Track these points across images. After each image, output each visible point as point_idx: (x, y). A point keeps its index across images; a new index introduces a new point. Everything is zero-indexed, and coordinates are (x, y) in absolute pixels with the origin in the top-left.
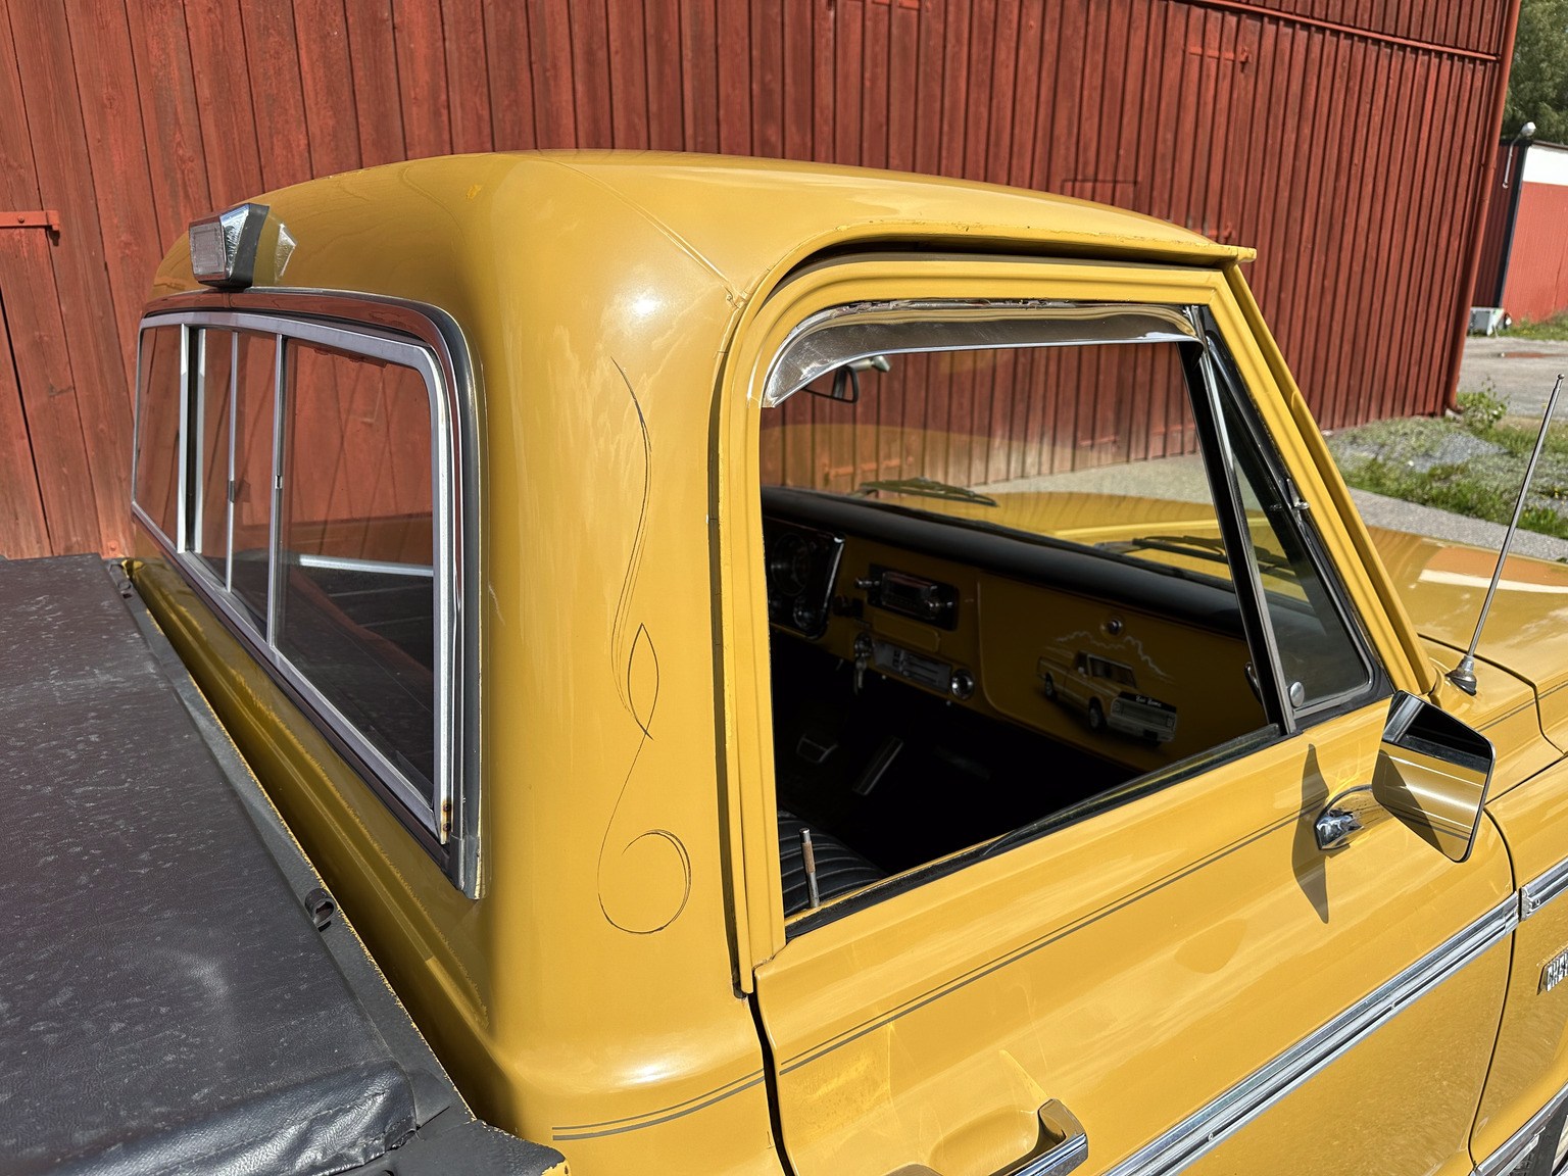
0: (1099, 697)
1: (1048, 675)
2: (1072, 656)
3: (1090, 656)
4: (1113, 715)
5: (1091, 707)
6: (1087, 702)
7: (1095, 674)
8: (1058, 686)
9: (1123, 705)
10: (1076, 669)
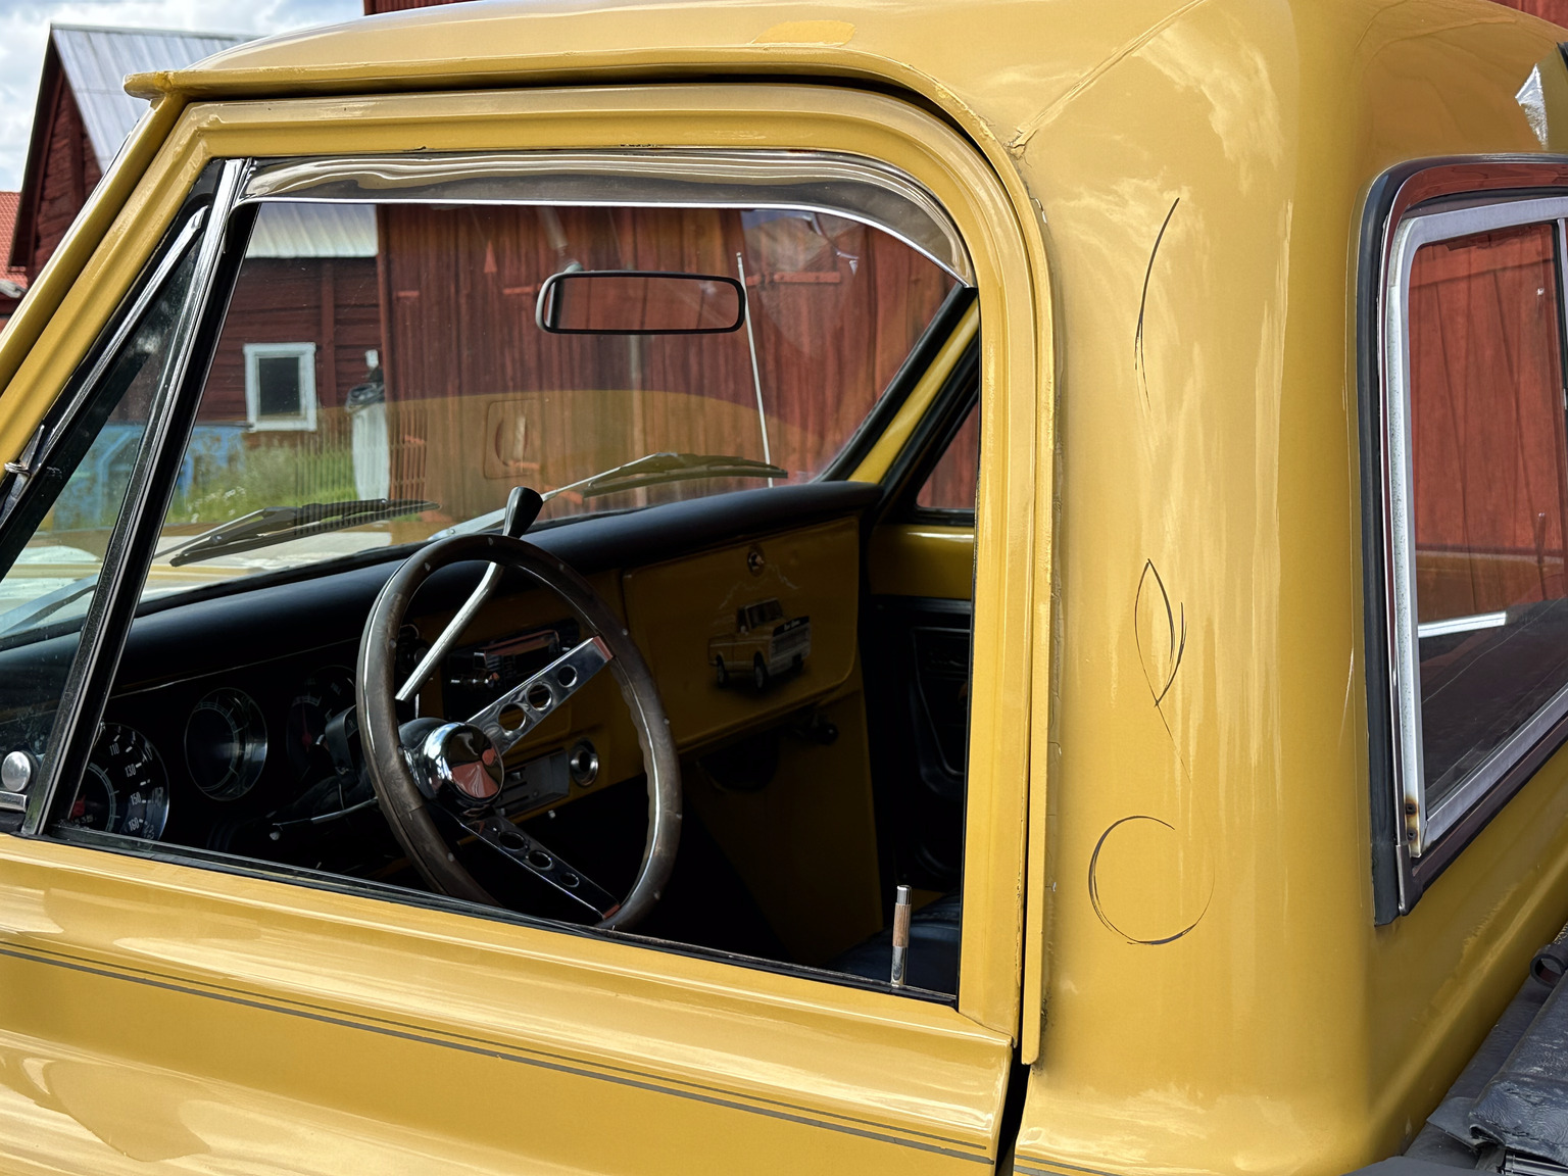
0: (760, 649)
1: (719, 658)
3: (747, 607)
4: (772, 661)
5: (755, 666)
6: (752, 663)
7: (754, 626)
8: (728, 664)
9: (777, 643)
10: (739, 630)
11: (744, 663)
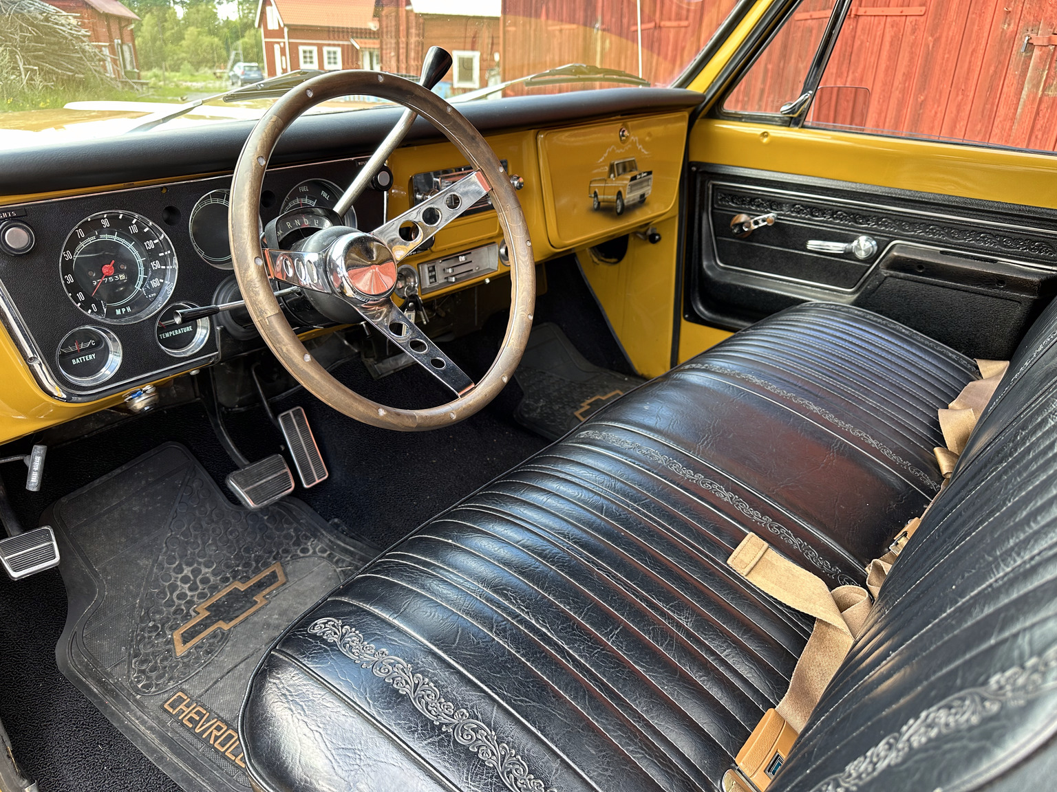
0: (621, 189)
1: (595, 193)
2: (607, 169)
3: (616, 163)
4: (627, 196)
5: (617, 199)
6: (615, 197)
7: (619, 175)
8: (601, 197)
9: (631, 186)
10: (609, 177)
11: (609, 197)
